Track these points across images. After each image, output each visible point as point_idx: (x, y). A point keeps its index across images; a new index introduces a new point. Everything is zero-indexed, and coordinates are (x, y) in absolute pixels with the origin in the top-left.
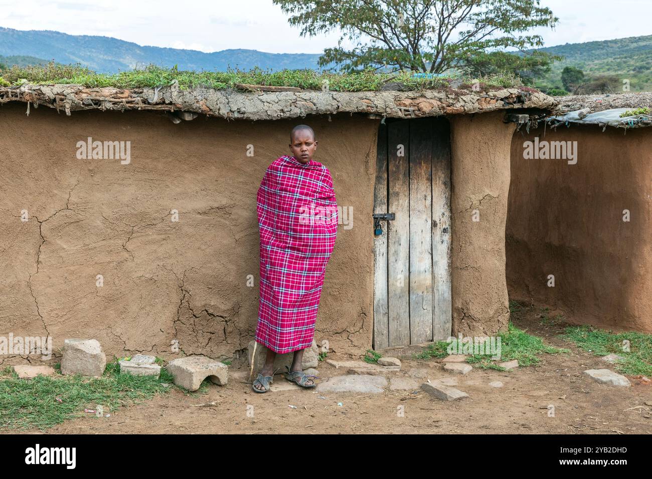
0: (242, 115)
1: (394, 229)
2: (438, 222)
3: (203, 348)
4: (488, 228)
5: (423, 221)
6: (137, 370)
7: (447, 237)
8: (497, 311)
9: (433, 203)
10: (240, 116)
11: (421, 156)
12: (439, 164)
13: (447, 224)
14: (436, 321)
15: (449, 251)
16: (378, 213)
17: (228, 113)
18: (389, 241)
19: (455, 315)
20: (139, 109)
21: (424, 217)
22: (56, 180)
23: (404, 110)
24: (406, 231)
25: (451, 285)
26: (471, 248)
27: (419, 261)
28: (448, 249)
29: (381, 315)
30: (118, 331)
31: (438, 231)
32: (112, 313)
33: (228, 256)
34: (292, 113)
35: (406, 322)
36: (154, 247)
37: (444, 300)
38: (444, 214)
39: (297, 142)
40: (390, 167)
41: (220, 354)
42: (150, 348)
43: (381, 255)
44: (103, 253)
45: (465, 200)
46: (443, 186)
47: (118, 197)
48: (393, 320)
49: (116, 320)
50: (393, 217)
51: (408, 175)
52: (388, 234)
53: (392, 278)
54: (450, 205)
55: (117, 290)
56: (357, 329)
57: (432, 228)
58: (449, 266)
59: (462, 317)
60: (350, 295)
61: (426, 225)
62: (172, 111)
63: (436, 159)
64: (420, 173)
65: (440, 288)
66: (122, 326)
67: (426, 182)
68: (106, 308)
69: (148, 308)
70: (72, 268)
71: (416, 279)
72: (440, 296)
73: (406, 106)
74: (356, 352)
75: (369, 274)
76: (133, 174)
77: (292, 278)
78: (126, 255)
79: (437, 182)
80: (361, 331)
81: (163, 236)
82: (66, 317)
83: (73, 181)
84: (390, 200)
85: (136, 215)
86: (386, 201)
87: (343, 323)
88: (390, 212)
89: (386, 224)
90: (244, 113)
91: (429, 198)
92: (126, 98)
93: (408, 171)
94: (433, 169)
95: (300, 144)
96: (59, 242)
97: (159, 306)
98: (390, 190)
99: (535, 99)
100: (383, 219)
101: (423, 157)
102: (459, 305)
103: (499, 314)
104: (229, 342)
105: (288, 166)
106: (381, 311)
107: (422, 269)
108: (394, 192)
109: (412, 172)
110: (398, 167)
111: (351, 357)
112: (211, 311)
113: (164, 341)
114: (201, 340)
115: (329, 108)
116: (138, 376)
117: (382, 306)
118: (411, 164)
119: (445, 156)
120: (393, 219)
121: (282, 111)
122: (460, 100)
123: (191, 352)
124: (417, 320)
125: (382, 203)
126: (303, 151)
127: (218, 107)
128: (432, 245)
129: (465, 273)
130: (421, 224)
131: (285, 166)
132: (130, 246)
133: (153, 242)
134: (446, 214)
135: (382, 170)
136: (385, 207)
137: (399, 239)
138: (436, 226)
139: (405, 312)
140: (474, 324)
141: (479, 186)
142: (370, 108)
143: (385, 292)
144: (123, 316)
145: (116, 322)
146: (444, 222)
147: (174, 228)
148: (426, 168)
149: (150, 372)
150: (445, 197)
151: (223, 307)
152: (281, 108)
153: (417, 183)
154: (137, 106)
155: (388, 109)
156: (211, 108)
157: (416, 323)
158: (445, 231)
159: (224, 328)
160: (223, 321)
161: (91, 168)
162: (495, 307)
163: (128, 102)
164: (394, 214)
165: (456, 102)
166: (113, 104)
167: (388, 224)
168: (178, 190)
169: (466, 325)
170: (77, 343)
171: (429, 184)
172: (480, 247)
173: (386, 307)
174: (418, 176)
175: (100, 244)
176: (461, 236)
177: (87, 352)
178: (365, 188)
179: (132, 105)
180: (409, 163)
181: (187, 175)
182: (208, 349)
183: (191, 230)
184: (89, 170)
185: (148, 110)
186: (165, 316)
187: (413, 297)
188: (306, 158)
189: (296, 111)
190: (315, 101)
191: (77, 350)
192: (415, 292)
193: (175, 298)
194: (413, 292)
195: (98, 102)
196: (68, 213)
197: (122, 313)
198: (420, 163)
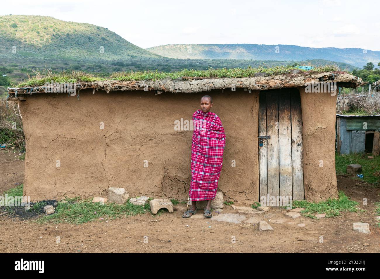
0: (181, 91)
1: (270, 144)
2: (295, 140)
3: (175, 195)
4: (321, 144)
5: (287, 140)
6: (135, 203)
7: (300, 148)
8: (327, 187)
9: (292, 131)
10: (180, 91)
11: (284, 108)
12: (295, 112)
13: (300, 142)
14: (294, 190)
15: (302, 155)
16: (261, 135)
17: (174, 90)
18: (268, 149)
19: (305, 188)
20: (137, 90)
21: (287, 138)
22: (112, 120)
23: (261, 86)
24: (277, 145)
25: (303, 173)
26: (311, 154)
27: (284, 160)
28: (301, 154)
29: (264, 185)
30: (137, 185)
31: (295, 145)
32: (135, 177)
33: (186, 154)
34: (203, 89)
35: (277, 190)
36: (152, 149)
37: (299, 180)
38: (298, 137)
39: (202, 103)
40: (268, 113)
41: (182, 199)
42: (151, 193)
43: (264, 156)
44: (131, 151)
45: (307, 130)
46: (298, 123)
47: (137, 128)
48: (270, 188)
49: (137, 180)
50: (269, 137)
51: (278, 117)
52: (267, 146)
53: (269, 168)
54: (302, 132)
55: (137, 167)
56: (250, 191)
57: (291, 143)
58: (301, 163)
59: (308, 189)
60: (246, 175)
61: (289, 142)
62: (150, 90)
63: (293, 109)
64: (285, 116)
65: (297, 174)
66: (139, 183)
67: (288, 120)
68: (132, 175)
69: (150, 176)
70: (119, 157)
71: (283, 169)
72: (297, 178)
73: (262, 84)
74: (248, 202)
75: (255, 165)
76: (143, 117)
77: (199, 166)
78: (140, 152)
79: (295, 121)
80: (252, 192)
81: (157, 145)
82: (116, 178)
83: (119, 121)
84: (268, 130)
85: (144, 135)
86: (266, 130)
87: (243, 188)
88: (268, 135)
89: (266, 141)
90: (181, 90)
91: (290, 129)
92: (132, 85)
93: (278, 115)
94: (292, 114)
95: (203, 104)
96: (114, 146)
97: (155, 175)
98: (268, 124)
99: (341, 77)
100: (265, 139)
101: (286, 108)
102: (306, 183)
103: (329, 189)
104: (187, 193)
105: (199, 115)
106: (264, 183)
107: (286, 164)
108: (270, 126)
109: (280, 115)
110: (272, 113)
111: (245, 204)
112: (178, 179)
113: (157, 191)
114: (174, 191)
115: (220, 86)
116: (136, 206)
117: (264, 181)
118: (279, 112)
119: (299, 107)
120: (270, 139)
121: (199, 88)
122: (293, 80)
123: (169, 197)
124: (284, 189)
125: (264, 131)
126: (204, 107)
127: (169, 88)
128: (292, 152)
129: (308, 166)
130: (285, 141)
131: (197, 115)
132: (142, 149)
133: (152, 147)
134: (299, 136)
135: (263, 115)
136: (265, 133)
137: (273, 148)
138: (294, 143)
139: (277, 184)
140: (315, 193)
141: (315, 122)
142: (241, 85)
143: (266, 174)
144: (140, 179)
145: (136, 181)
146: (299, 140)
147: (161, 141)
148: (288, 113)
149: (140, 204)
150: (299, 128)
151: (184, 177)
152: (198, 87)
153: (283, 121)
154: (136, 88)
155: (251, 86)
156: (166, 88)
157: (283, 191)
158: (299, 145)
159: (185, 187)
160: (184, 183)
161: (126, 115)
162: (326, 185)
163: (132, 87)
164: (270, 136)
165: (291, 81)
166: (127, 88)
167: (267, 141)
168: (163, 124)
169: (310, 193)
170: (113, 189)
171: (290, 121)
172: (316, 154)
173: (267, 182)
174: (283, 117)
175: (130, 147)
176: (306, 148)
177: (117, 193)
178: (252, 124)
179: (134, 88)
180: (278, 111)
181: (166, 118)
182: (177, 195)
183: (168, 142)
184: (125, 116)
185: (141, 90)
186: (157, 180)
187: (281, 177)
188: (205, 110)
189: (205, 88)
190: (214, 83)
191: (113, 192)
192: (282, 175)
193: (162, 172)
194: (281, 175)
195: (121, 88)
196: (117, 134)
197: (139, 177)
198: (284, 111)
